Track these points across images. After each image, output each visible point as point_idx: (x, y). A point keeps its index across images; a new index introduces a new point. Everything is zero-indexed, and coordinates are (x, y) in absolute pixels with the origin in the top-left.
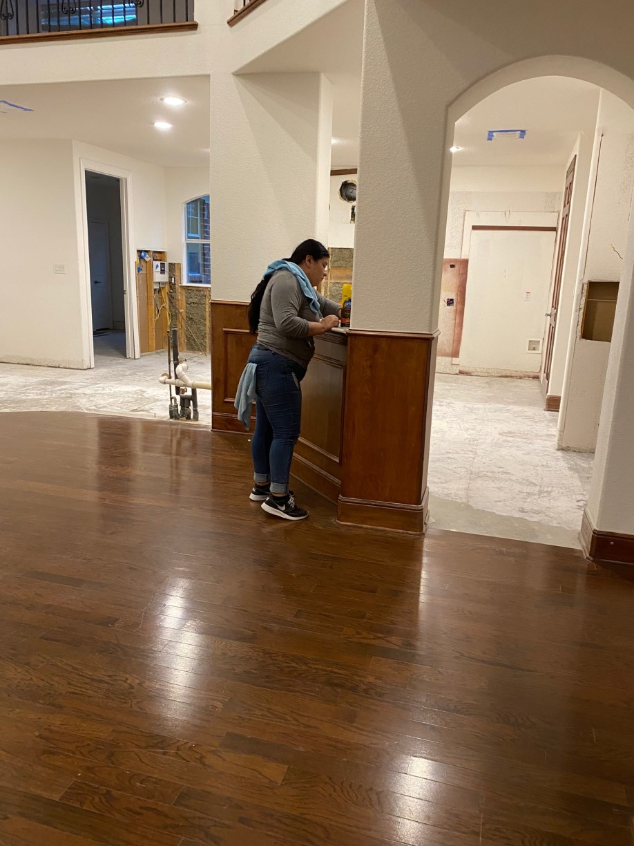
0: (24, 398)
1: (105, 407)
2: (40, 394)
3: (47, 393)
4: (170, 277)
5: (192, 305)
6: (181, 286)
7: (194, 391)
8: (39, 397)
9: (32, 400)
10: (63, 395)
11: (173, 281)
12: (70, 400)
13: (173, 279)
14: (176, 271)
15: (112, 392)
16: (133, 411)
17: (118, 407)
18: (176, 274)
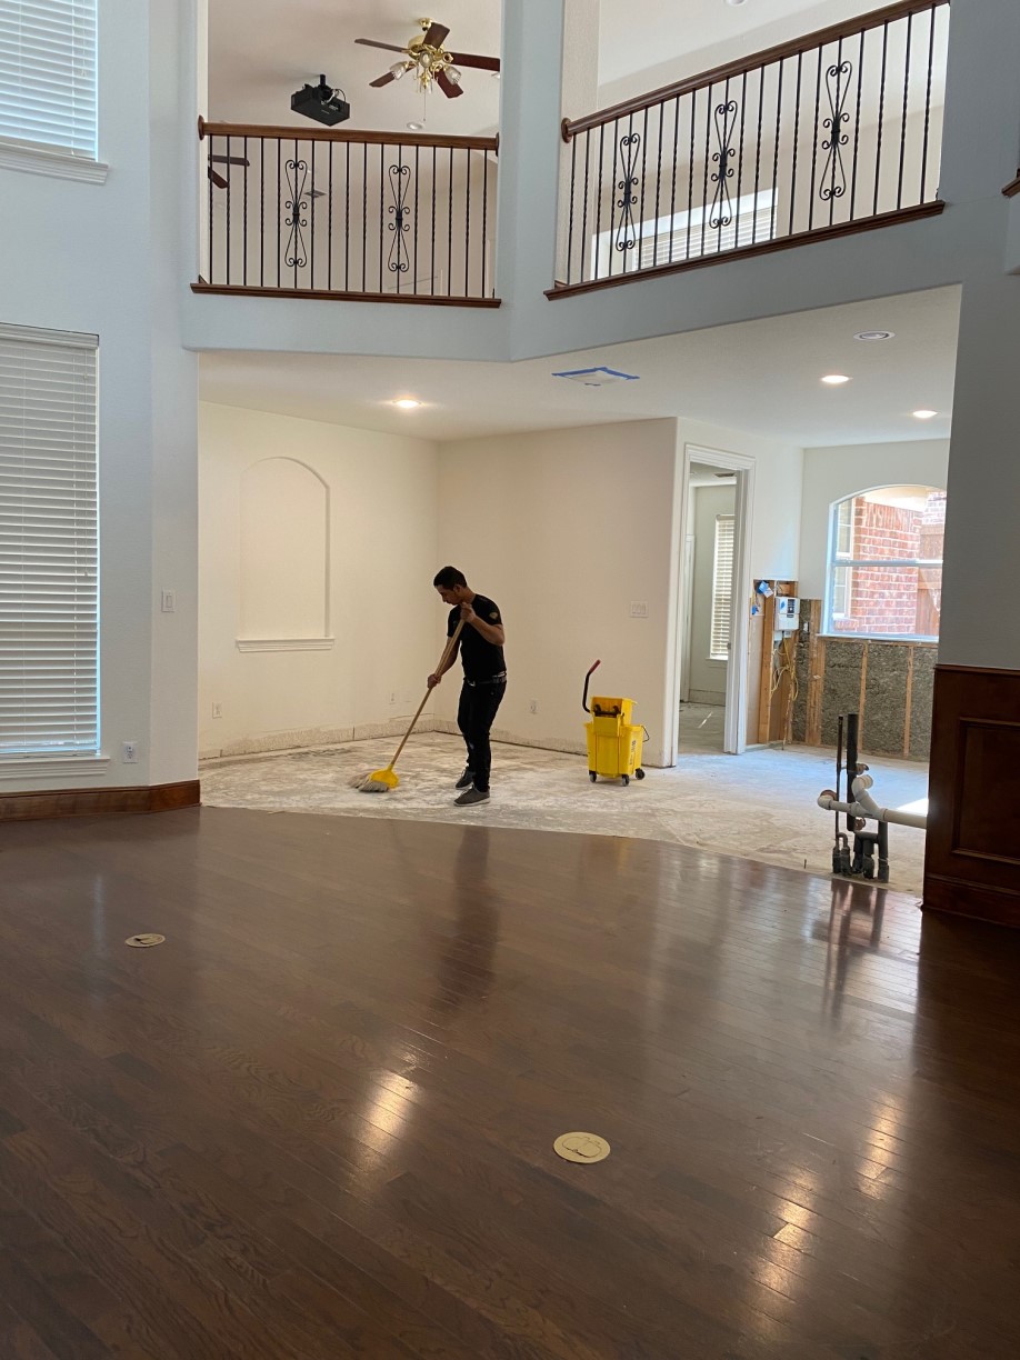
0: (583, 809)
1: (713, 838)
2: (606, 806)
3: (615, 804)
4: (801, 623)
5: (836, 668)
6: (820, 638)
7: (882, 827)
8: (605, 810)
9: (596, 815)
10: (640, 811)
11: (806, 629)
12: (653, 820)
13: (806, 625)
14: (813, 612)
15: (716, 811)
16: (762, 850)
17: (734, 840)
18: (812, 617)
